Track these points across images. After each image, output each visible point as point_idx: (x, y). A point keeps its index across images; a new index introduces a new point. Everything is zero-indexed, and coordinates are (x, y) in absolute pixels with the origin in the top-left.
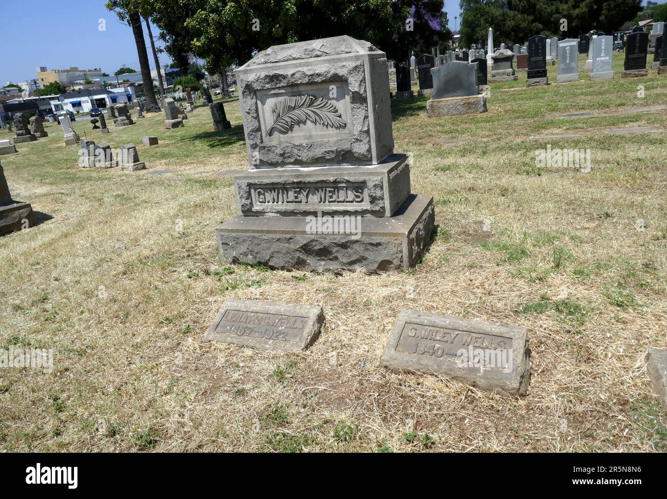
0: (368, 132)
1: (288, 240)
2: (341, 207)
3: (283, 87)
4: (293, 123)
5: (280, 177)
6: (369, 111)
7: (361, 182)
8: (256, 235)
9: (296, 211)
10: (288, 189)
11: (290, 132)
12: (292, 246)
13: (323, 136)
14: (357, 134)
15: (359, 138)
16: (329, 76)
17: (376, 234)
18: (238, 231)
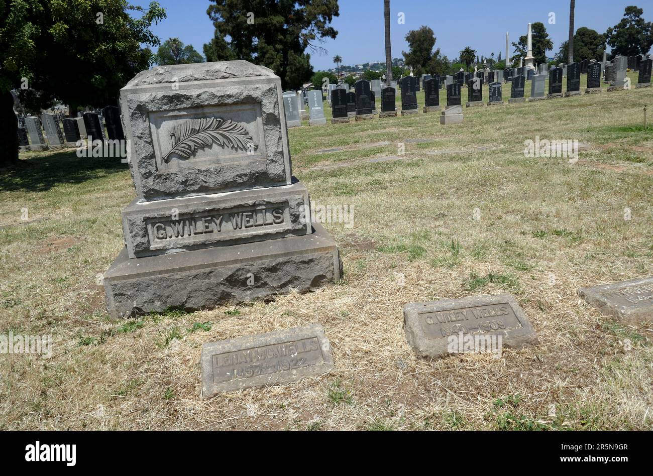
0: (282, 153)
1: (207, 274)
2: (260, 231)
3: (184, 109)
4: (196, 148)
5: (187, 206)
6: (282, 132)
7: (282, 202)
8: (166, 276)
9: (207, 242)
10: (196, 219)
11: (192, 157)
12: (213, 280)
13: (233, 160)
14: (272, 155)
15: (274, 159)
16: (242, 97)
17: (306, 251)
18: (138, 275)
